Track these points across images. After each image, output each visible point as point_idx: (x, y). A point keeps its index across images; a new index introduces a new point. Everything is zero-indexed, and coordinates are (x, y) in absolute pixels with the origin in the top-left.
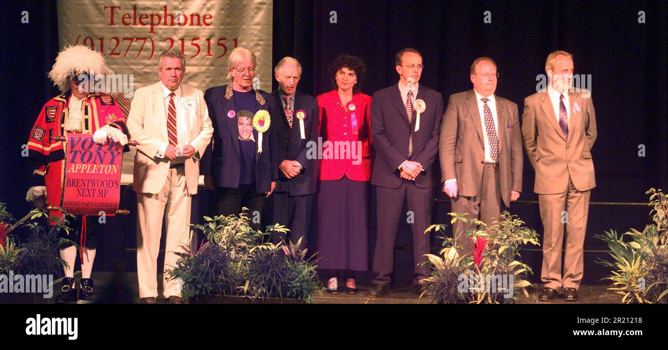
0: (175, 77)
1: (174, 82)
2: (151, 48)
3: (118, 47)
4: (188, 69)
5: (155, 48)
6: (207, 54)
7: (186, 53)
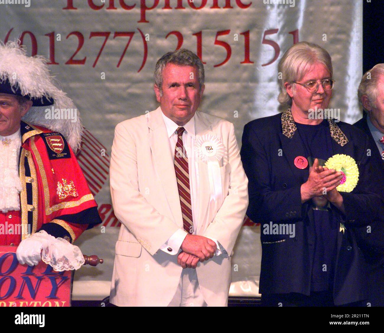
0: (184, 100)
1: (183, 109)
2: (142, 50)
3: (82, 49)
4: (209, 87)
5: (150, 50)
6: (243, 59)
7: (205, 58)
